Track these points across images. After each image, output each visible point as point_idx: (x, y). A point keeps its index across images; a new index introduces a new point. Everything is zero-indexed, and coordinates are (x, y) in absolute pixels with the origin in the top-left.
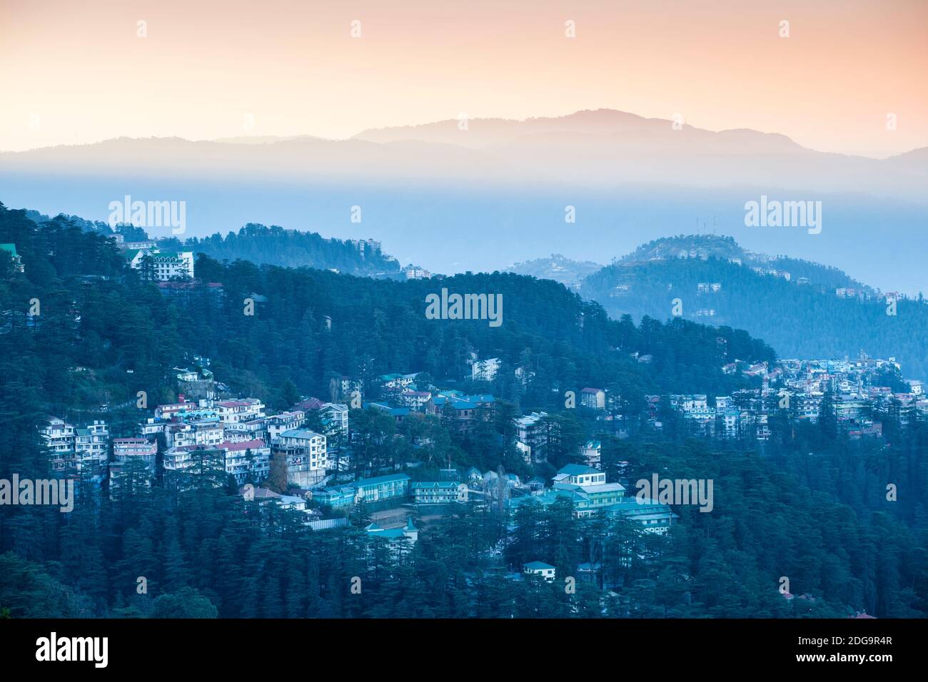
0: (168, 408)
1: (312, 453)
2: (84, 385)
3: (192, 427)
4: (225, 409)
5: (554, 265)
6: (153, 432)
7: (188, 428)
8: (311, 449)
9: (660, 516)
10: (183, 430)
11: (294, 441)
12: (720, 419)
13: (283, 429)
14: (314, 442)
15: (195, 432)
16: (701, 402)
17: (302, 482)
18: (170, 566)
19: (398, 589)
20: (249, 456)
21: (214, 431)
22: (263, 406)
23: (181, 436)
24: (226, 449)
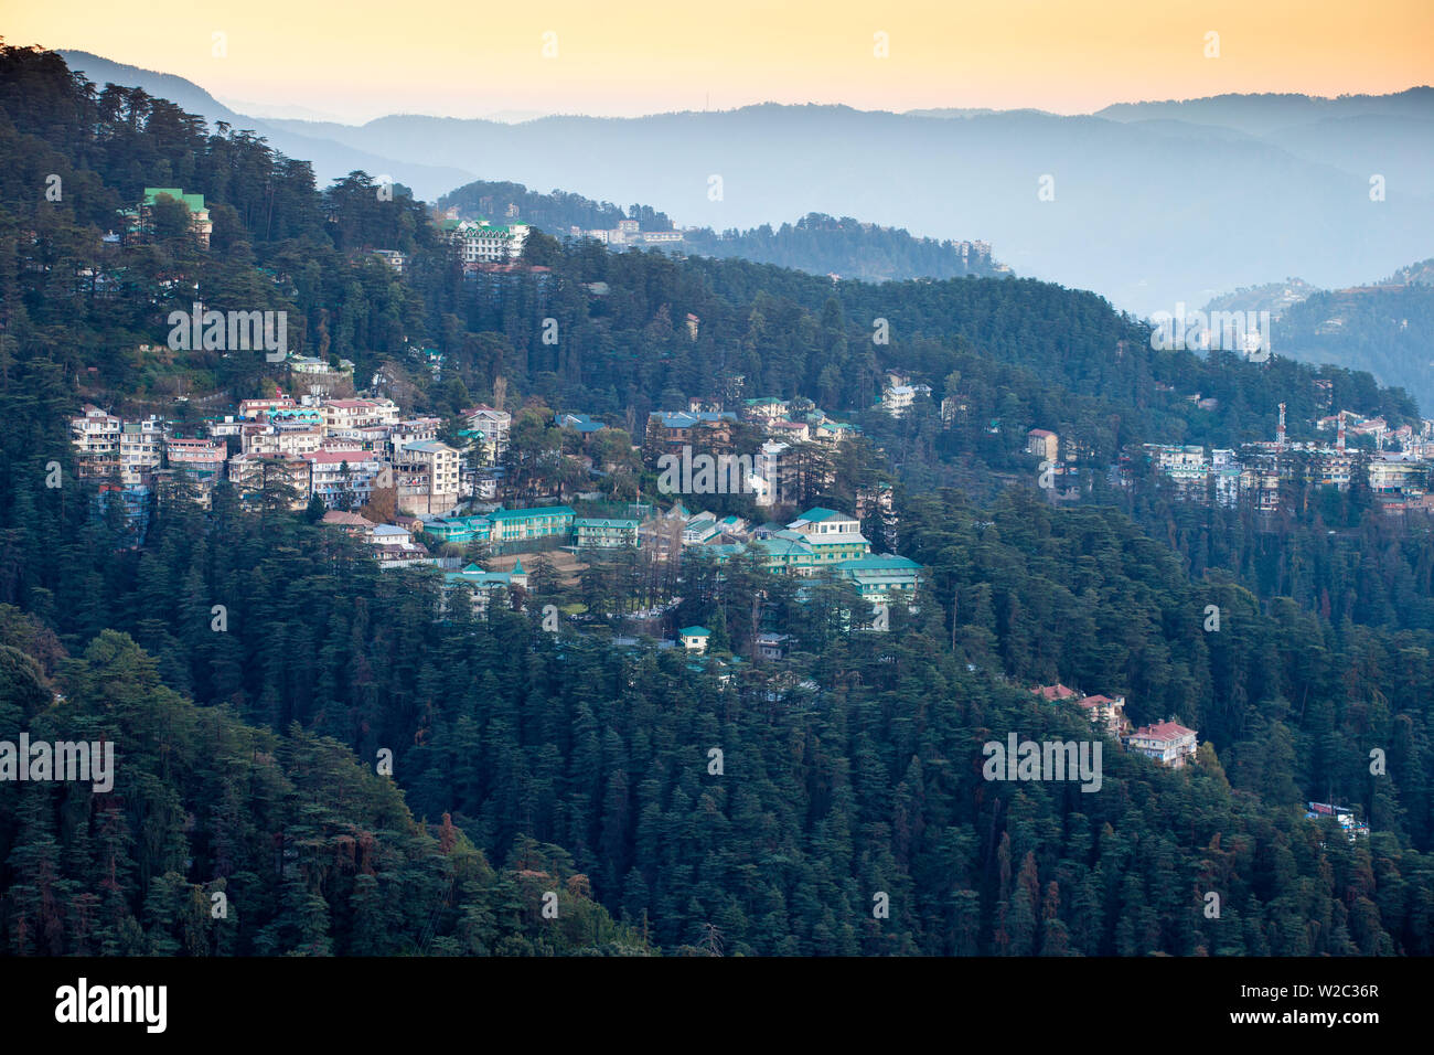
0: (255, 404)
1: (436, 471)
2: (155, 369)
3: (276, 429)
4: (336, 410)
5: (1288, 292)
6: (227, 433)
7: (270, 430)
8: (436, 466)
9: (905, 580)
10: (262, 433)
11: (417, 455)
12: (1212, 479)
13: (410, 439)
14: (440, 457)
15: (279, 435)
16: (1196, 457)
17: (419, 509)
18: (184, 603)
19: (464, 647)
20: (345, 470)
21: (306, 437)
22: (398, 409)
23: (259, 440)
24: (314, 460)
